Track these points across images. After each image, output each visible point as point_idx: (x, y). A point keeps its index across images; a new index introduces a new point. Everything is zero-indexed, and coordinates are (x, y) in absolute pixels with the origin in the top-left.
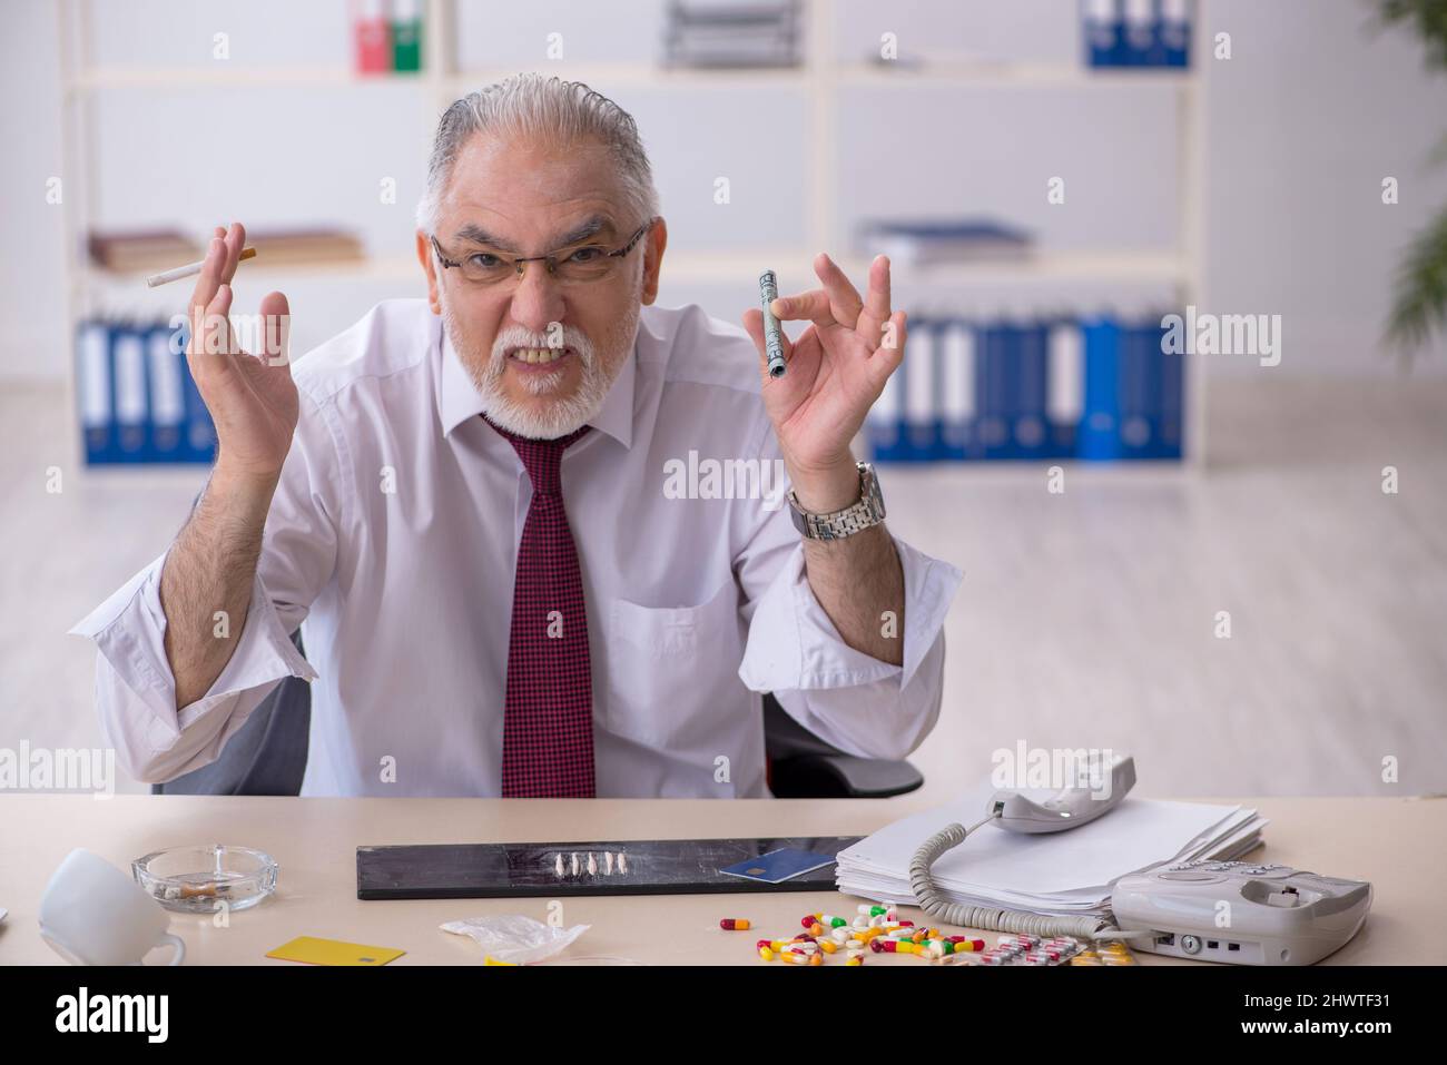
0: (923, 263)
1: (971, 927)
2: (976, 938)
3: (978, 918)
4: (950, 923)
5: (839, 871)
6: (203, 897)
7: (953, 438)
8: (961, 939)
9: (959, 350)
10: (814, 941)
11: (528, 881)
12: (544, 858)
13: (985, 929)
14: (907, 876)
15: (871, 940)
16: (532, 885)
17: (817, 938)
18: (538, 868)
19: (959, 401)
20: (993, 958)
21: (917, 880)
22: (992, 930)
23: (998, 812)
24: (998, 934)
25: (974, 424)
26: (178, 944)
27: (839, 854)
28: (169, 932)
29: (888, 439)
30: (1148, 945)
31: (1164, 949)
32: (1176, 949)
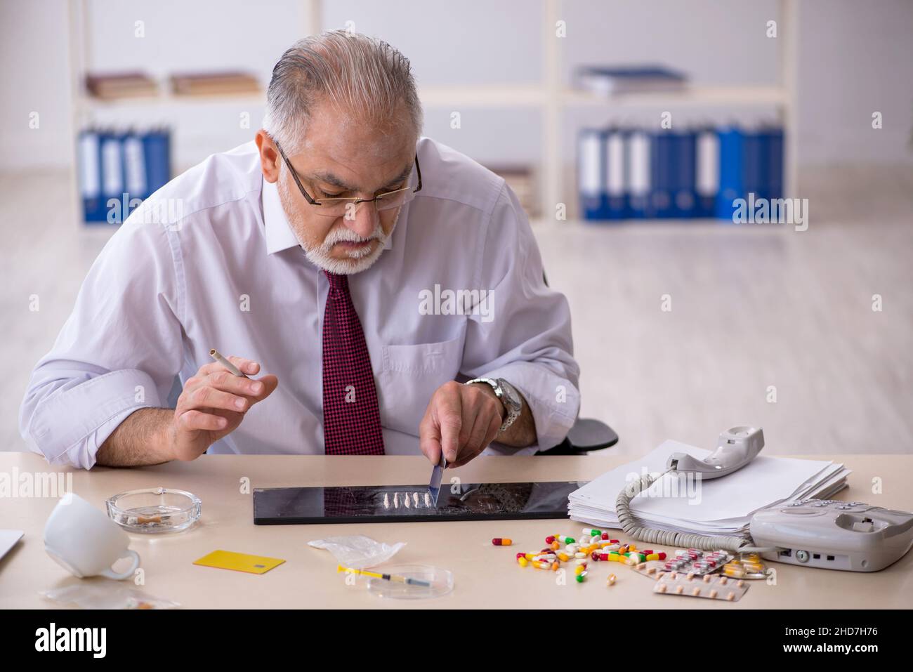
0: (617, 93)
1: (657, 543)
2: (661, 552)
3: (661, 537)
4: (642, 541)
5: (570, 506)
6: (153, 523)
7: (636, 204)
8: (651, 552)
9: (640, 150)
10: (554, 553)
11: (365, 513)
12: (376, 496)
13: (666, 545)
14: (615, 510)
15: (591, 553)
16: (368, 515)
17: (556, 552)
18: (372, 503)
19: (640, 181)
20: (672, 565)
21: (621, 513)
22: (671, 546)
23: (674, 467)
24: (675, 548)
25: (650, 195)
26: (136, 557)
27: (570, 494)
28: (130, 548)
29: (595, 205)
30: (774, 556)
31: (784, 559)
32: (792, 559)
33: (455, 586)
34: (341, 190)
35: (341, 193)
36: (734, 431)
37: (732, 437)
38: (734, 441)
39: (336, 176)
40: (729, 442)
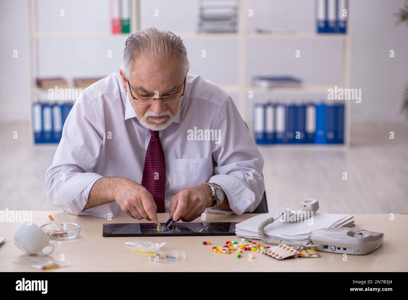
3: (275, 242)
5: (236, 230)
6: (59, 236)
12: (155, 227)
14: (257, 230)
15: (244, 247)
17: (230, 247)
18: (153, 229)
21: (260, 231)
26: (52, 246)
27: (236, 225)
30: (321, 249)
31: (325, 250)
32: (328, 250)
33: (186, 259)
34: (147, 94)
35: (148, 95)
36: (306, 202)
37: (305, 204)
38: (306, 206)
39: (144, 87)
40: (304, 206)
